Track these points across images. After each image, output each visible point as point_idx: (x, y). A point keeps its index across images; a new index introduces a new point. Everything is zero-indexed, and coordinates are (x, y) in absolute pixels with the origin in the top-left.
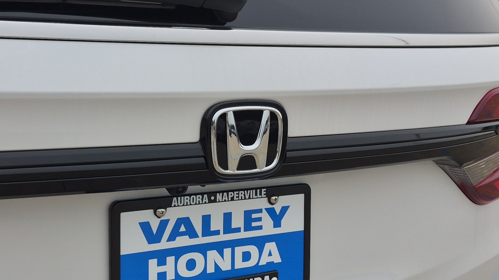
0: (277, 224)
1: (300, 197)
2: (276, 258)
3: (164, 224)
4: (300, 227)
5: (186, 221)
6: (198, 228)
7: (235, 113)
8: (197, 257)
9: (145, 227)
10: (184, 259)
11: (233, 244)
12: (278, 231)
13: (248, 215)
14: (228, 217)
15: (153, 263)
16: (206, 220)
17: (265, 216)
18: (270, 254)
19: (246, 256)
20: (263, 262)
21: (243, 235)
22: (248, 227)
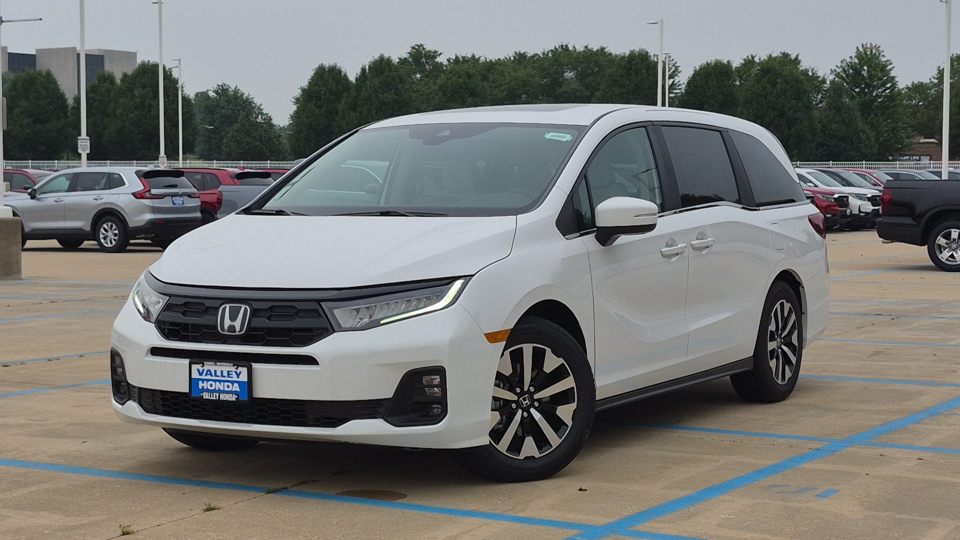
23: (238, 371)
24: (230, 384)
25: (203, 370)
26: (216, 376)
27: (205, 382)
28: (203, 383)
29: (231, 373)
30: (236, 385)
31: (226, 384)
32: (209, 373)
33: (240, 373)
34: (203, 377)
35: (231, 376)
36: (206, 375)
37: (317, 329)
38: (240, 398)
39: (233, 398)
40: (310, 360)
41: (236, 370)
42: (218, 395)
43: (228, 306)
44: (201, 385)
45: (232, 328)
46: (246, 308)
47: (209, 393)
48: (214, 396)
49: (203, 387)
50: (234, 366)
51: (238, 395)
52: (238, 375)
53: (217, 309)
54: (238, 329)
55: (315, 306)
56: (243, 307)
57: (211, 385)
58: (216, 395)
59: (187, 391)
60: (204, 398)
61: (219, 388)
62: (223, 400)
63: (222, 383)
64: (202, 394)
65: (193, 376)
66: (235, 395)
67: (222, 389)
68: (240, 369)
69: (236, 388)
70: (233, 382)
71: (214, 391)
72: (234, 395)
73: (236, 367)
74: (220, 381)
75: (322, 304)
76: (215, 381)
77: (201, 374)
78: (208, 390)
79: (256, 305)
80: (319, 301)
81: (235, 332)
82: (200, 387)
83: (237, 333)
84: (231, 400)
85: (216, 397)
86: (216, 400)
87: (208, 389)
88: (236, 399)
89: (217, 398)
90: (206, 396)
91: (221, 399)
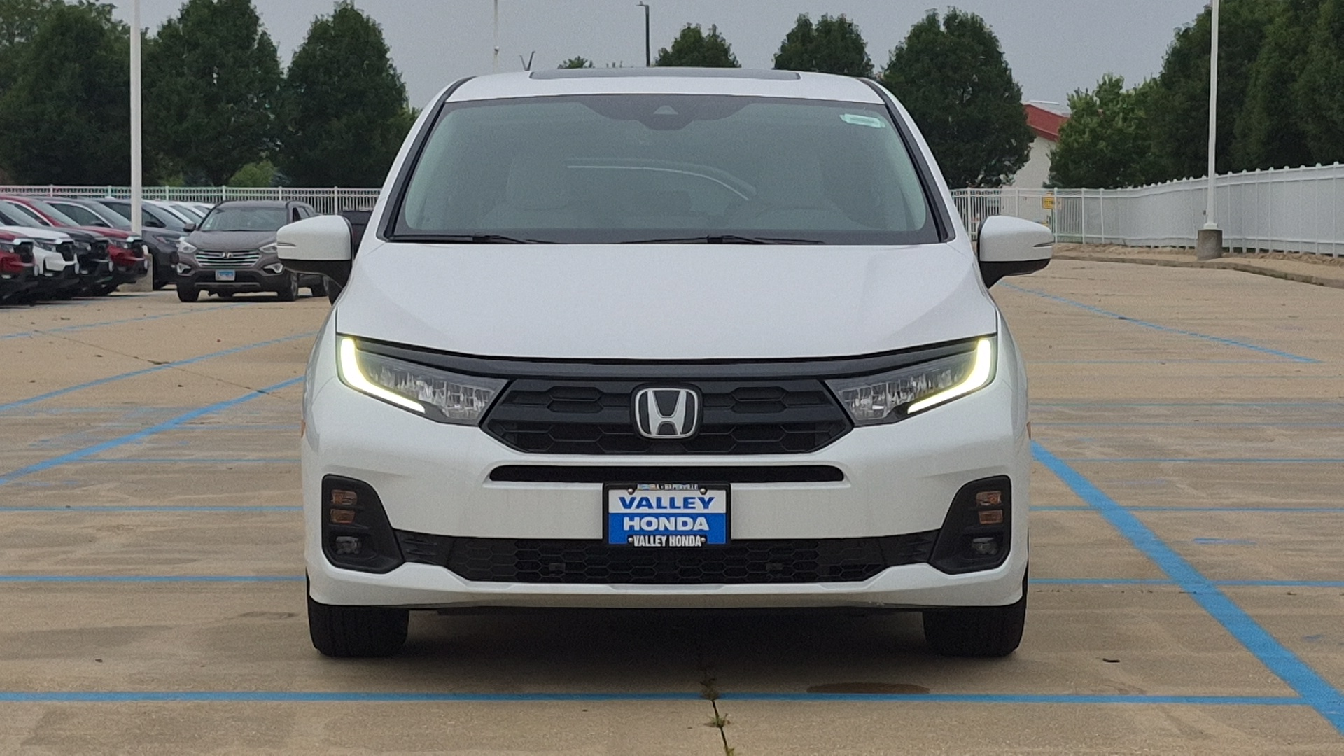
23: (706, 497)
24: (689, 520)
25: (633, 500)
26: (659, 506)
27: (637, 519)
28: (632, 520)
29: (690, 501)
30: (702, 520)
31: (680, 520)
32: (644, 503)
33: (711, 499)
34: (633, 510)
35: (690, 506)
36: (638, 506)
37: (821, 423)
38: (709, 543)
39: (697, 542)
40: (831, 474)
41: (701, 496)
42: (664, 539)
43: (650, 392)
44: (627, 524)
45: (667, 428)
46: (689, 395)
47: (647, 538)
48: (657, 541)
49: (632, 527)
50: (699, 488)
51: (706, 537)
52: (706, 504)
53: (630, 397)
54: (679, 428)
55: (815, 386)
56: (683, 393)
57: (649, 524)
58: (661, 539)
59: (600, 536)
60: (636, 545)
61: (666, 527)
62: (676, 547)
63: (672, 519)
64: (630, 539)
65: (612, 510)
66: (701, 536)
67: (671, 528)
68: (710, 493)
69: (702, 525)
70: (694, 517)
71: (656, 532)
72: (698, 537)
73: (703, 490)
74: (668, 516)
75: (827, 382)
76: (657, 516)
77: (626, 506)
78: (642, 532)
79: (708, 388)
80: (821, 379)
81: (674, 433)
82: (626, 528)
83: (679, 435)
84: (691, 545)
85: (661, 543)
86: (662, 547)
87: (643, 530)
88: (702, 543)
89: (664, 545)
90: (639, 542)
91: (671, 545)
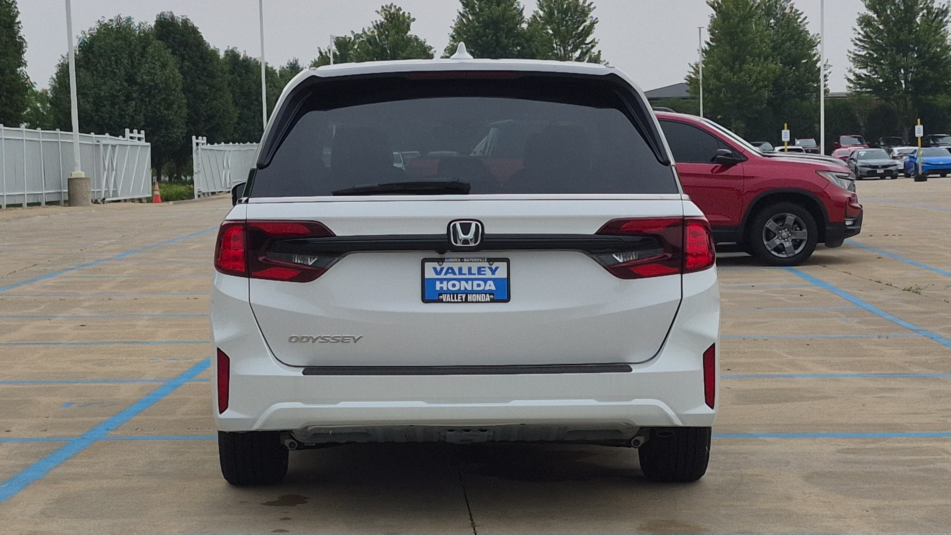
0: (493, 273)
1: (505, 263)
2: (493, 288)
3: (442, 269)
4: (505, 276)
5: (452, 269)
6: (457, 272)
7: (460, 224)
8: (456, 283)
9: (435, 269)
10: (451, 283)
11: (472, 280)
12: (493, 277)
13: (479, 268)
14: (470, 269)
15: (438, 283)
16: (460, 269)
17: (488, 270)
18: (490, 286)
19: (479, 285)
20: (487, 288)
21: (477, 276)
22: (479, 273)
